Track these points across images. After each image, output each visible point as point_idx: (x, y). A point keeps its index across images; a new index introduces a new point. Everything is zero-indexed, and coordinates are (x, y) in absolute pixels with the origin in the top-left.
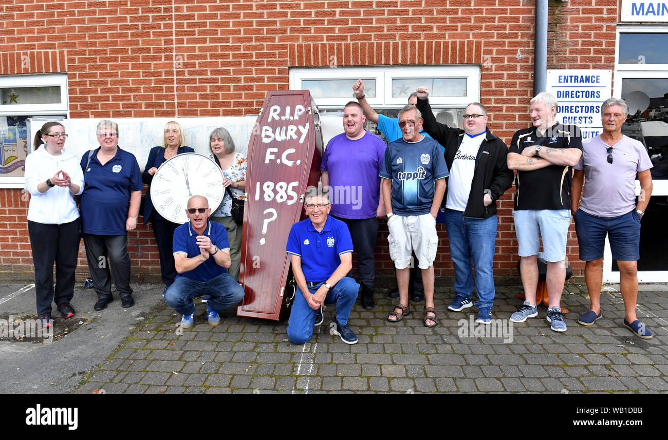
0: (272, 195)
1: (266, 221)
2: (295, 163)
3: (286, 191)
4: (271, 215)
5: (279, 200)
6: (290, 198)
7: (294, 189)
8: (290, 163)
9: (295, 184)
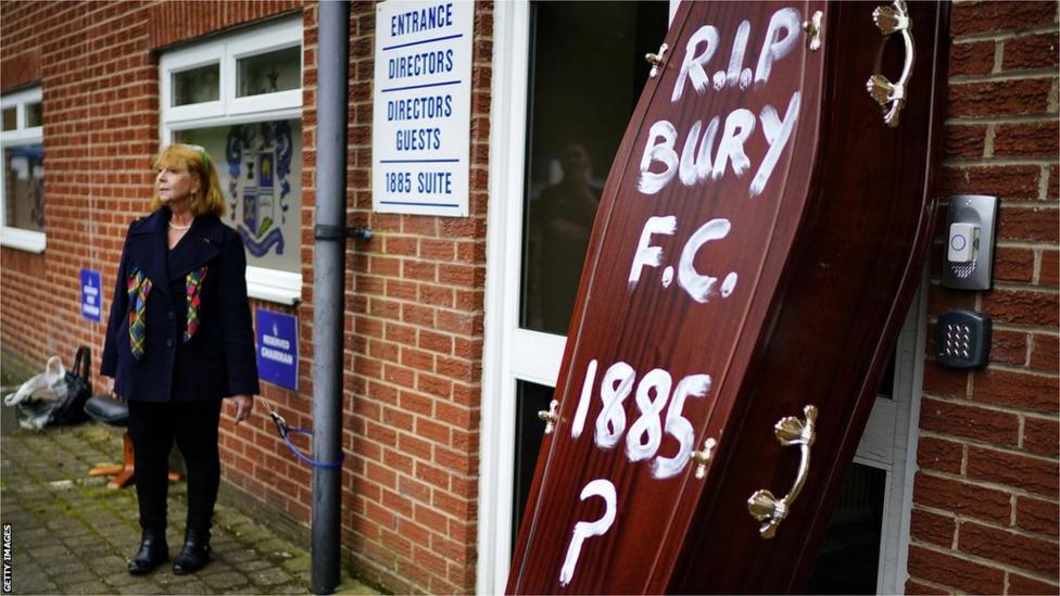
0: (620, 421)
1: (583, 531)
2: (717, 287)
3: (663, 414)
4: (596, 508)
5: (635, 452)
6: (669, 446)
7: (692, 408)
8: (697, 286)
9: (696, 384)
